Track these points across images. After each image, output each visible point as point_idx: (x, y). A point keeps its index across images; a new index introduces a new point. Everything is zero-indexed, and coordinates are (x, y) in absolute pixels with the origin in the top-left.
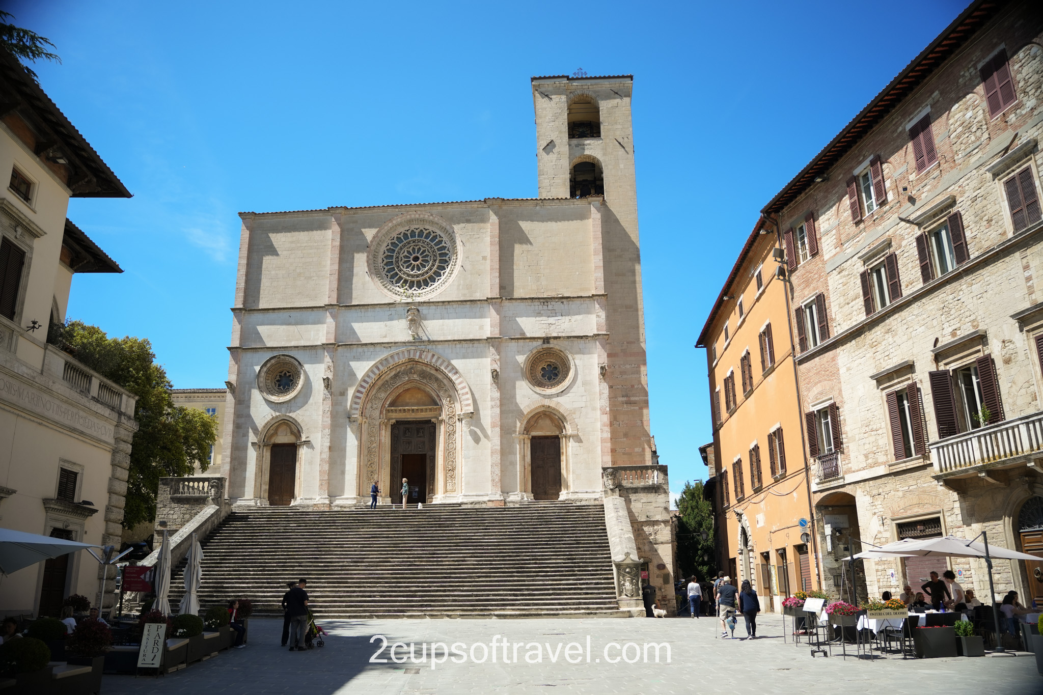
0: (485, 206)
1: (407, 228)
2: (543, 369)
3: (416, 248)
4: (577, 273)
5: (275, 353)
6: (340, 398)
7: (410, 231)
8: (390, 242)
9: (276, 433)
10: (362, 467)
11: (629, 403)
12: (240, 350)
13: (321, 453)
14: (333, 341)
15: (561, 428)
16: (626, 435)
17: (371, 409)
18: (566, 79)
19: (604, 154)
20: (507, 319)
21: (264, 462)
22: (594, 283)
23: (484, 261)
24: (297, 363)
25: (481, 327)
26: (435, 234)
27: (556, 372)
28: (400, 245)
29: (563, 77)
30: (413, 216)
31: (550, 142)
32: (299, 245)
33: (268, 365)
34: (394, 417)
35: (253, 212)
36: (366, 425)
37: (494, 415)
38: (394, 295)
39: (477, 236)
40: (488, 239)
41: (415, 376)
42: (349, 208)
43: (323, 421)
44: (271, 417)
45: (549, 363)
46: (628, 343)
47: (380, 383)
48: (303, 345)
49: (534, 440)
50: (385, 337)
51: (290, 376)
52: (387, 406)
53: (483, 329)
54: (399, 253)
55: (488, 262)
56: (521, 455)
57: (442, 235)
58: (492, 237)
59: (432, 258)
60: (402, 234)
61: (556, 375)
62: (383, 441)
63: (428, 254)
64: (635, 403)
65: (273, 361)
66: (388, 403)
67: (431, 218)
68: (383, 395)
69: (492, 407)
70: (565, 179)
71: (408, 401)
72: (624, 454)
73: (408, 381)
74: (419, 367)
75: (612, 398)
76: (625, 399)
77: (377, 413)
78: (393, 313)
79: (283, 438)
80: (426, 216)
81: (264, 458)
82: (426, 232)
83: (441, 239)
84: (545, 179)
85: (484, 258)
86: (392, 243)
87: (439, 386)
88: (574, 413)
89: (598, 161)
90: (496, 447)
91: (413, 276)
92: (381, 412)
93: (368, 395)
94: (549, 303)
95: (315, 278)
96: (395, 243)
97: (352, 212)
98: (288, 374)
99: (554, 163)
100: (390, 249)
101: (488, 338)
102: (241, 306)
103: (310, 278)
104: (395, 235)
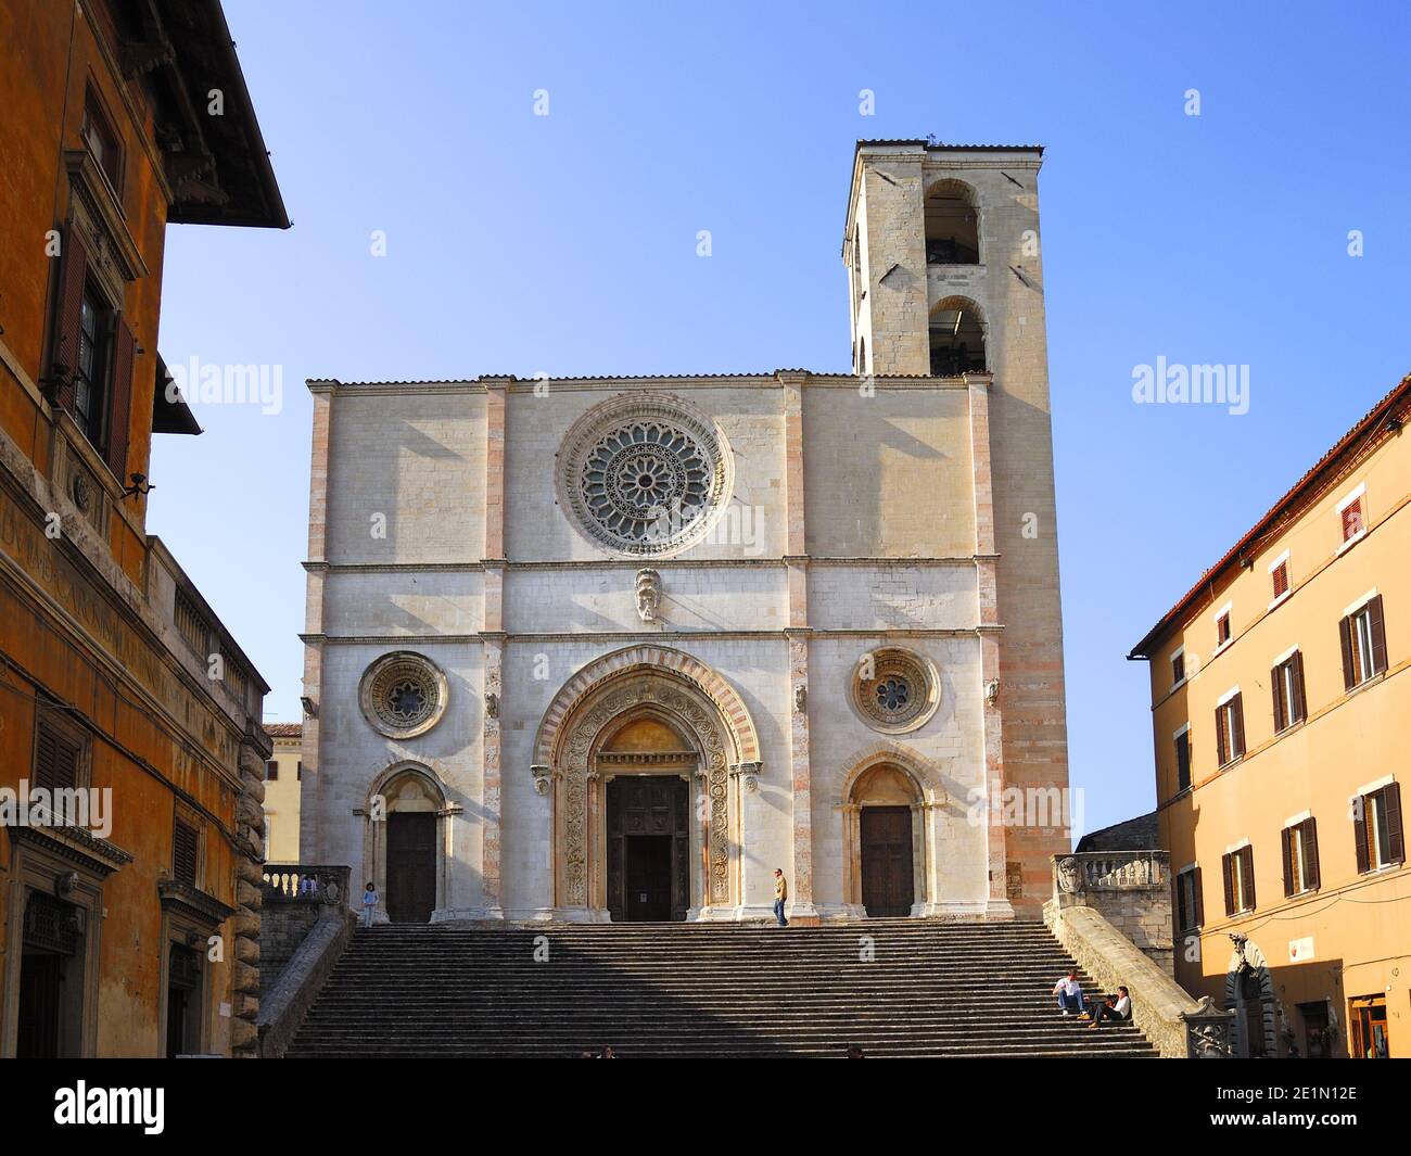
0: (775, 384)
1: (627, 423)
2: (882, 689)
3: (645, 461)
4: (945, 516)
5: (390, 649)
8: (595, 447)
9: (397, 793)
10: (558, 857)
11: (1034, 750)
13: (484, 832)
14: (498, 629)
17: (571, 755)
18: (921, 147)
19: (991, 297)
20: (819, 597)
21: (376, 845)
22: (976, 536)
24: (431, 669)
25: (772, 611)
27: (904, 694)
28: (615, 454)
29: (916, 143)
30: (639, 400)
31: (894, 269)
32: (425, 447)
34: (611, 769)
35: (335, 380)
36: (565, 783)
37: (798, 768)
38: (608, 547)
39: (761, 442)
40: (782, 448)
41: (650, 696)
42: (519, 378)
43: (485, 775)
44: (388, 765)
45: (891, 678)
47: (587, 707)
48: (442, 634)
49: (867, 814)
50: (596, 624)
51: (417, 691)
52: (599, 749)
53: (775, 614)
54: (613, 469)
55: (784, 489)
57: (694, 438)
58: (790, 443)
59: (675, 481)
61: (903, 699)
62: (594, 812)
63: (668, 472)
64: (1043, 751)
66: (601, 745)
67: (674, 404)
68: (593, 730)
69: (796, 754)
70: (922, 340)
71: (636, 741)
73: (637, 704)
74: (659, 681)
75: (1007, 740)
76: (1028, 744)
78: (609, 580)
79: (411, 804)
81: (377, 839)
83: (691, 445)
84: (884, 337)
85: (776, 484)
86: (599, 450)
87: (695, 715)
88: (940, 767)
89: (978, 309)
90: (804, 825)
91: (640, 513)
92: (590, 760)
94: (895, 570)
97: (524, 387)
98: (413, 687)
99: (901, 309)
100: (596, 461)
101: (786, 630)
102: (321, 559)
103: (448, 510)
104: (604, 435)
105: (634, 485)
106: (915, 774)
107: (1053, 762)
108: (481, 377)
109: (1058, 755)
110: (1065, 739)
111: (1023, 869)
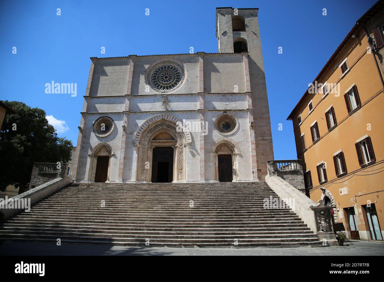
0: (197, 56)
1: (163, 65)
2: (223, 125)
3: (166, 73)
5: (102, 116)
6: (130, 135)
7: (164, 66)
9: (100, 151)
10: (139, 167)
11: (263, 140)
12: (86, 114)
13: (120, 160)
14: (128, 110)
15: (232, 151)
16: (262, 154)
17: (144, 141)
19: (248, 37)
20: (207, 102)
21: (93, 164)
22: (247, 87)
23: (196, 78)
24: (111, 120)
25: (195, 106)
26: (175, 67)
27: (229, 126)
28: (159, 72)
29: (229, 8)
30: (165, 60)
31: (225, 32)
32: (115, 71)
33: (98, 121)
34: (154, 145)
35: (96, 57)
36: (142, 148)
37: (201, 144)
38: (156, 92)
39: (194, 68)
40: (199, 69)
41: (165, 127)
42: (138, 56)
43: (121, 146)
44: (98, 144)
45: (226, 122)
46: (262, 113)
47: (148, 129)
48: (114, 112)
49: (220, 156)
50: (152, 109)
51: (108, 126)
52: (151, 140)
54: (159, 75)
55: (199, 78)
56: (214, 164)
57: (178, 68)
58: (200, 68)
59: (173, 77)
60: (160, 67)
61: (229, 127)
62: (149, 156)
63: (172, 75)
64: (266, 140)
65: (101, 119)
66: (152, 139)
67: (173, 60)
68: (150, 135)
69: (200, 140)
70: (232, 46)
71: (161, 138)
72: (262, 163)
73: (161, 129)
74: (167, 123)
75: (256, 137)
76: (261, 138)
77: (146, 143)
78: (156, 99)
79: (103, 154)
80: (171, 60)
81: (94, 162)
82: (171, 67)
83: (177, 69)
84: (223, 46)
85: (197, 77)
86: (156, 71)
87: (176, 131)
88: (239, 144)
89: (245, 40)
90: (203, 159)
91: (165, 84)
92: (148, 143)
93: (143, 135)
94: (226, 96)
95: (121, 84)
96: (157, 71)
97: (139, 58)
99: (227, 40)
100: (155, 73)
101: (199, 110)
102: (88, 95)
103: (119, 84)
104: (157, 67)
105: (163, 78)
106: (232, 145)
107: (268, 142)
108: (129, 55)
109: (270, 141)
110: (271, 137)
111: (262, 171)
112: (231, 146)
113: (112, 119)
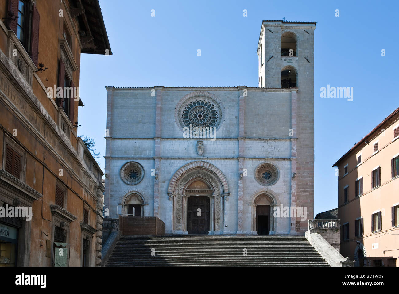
0: (237, 90)
1: (195, 100)
2: (264, 174)
3: (200, 111)
4: (283, 127)
5: (129, 161)
6: (163, 184)
7: (197, 102)
8: (186, 106)
10: (174, 217)
11: (305, 191)
12: (110, 158)
13: (154, 210)
14: (159, 156)
15: (272, 202)
17: (178, 190)
19: (299, 66)
20: (247, 149)
21: (125, 213)
23: (236, 119)
24: (140, 166)
25: (234, 152)
26: (210, 104)
27: (270, 175)
28: (192, 109)
29: (280, 21)
30: (199, 93)
31: (271, 58)
33: (125, 166)
34: (189, 194)
35: (113, 87)
36: (176, 197)
37: (240, 194)
39: (232, 106)
40: (239, 108)
41: (200, 175)
42: (165, 87)
43: (155, 195)
44: (128, 192)
45: (266, 171)
46: (306, 163)
48: (143, 157)
49: (258, 207)
50: (185, 155)
51: (136, 172)
52: (186, 189)
54: (191, 113)
56: (252, 214)
57: (214, 104)
59: (208, 116)
60: (193, 103)
61: (269, 177)
62: (184, 205)
65: (127, 164)
66: (186, 187)
67: (208, 95)
68: (184, 183)
69: (239, 191)
70: (279, 78)
71: (196, 187)
73: (196, 177)
74: (203, 170)
75: (298, 188)
76: (303, 189)
77: (181, 192)
78: (189, 143)
79: (134, 202)
80: (206, 94)
81: (125, 211)
82: (205, 102)
83: (213, 106)
84: (268, 77)
87: (212, 180)
88: (279, 195)
89: (295, 69)
90: (241, 210)
91: (198, 125)
92: (183, 191)
93: (177, 183)
94: (268, 142)
95: (148, 124)
96: (189, 107)
97: (166, 89)
99: (273, 69)
100: (186, 110)
102: (110, 136)
103: (145, 123)
104: (189, 103)
105: (197, 117)
107: (309, 194)
108: (154, 86)
109: (311, 192)
111: (300, 222)
112: (271, 197)
113: (141, 164)
